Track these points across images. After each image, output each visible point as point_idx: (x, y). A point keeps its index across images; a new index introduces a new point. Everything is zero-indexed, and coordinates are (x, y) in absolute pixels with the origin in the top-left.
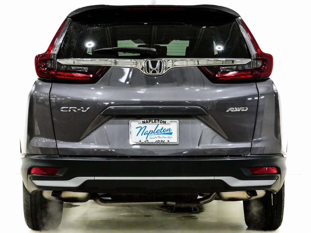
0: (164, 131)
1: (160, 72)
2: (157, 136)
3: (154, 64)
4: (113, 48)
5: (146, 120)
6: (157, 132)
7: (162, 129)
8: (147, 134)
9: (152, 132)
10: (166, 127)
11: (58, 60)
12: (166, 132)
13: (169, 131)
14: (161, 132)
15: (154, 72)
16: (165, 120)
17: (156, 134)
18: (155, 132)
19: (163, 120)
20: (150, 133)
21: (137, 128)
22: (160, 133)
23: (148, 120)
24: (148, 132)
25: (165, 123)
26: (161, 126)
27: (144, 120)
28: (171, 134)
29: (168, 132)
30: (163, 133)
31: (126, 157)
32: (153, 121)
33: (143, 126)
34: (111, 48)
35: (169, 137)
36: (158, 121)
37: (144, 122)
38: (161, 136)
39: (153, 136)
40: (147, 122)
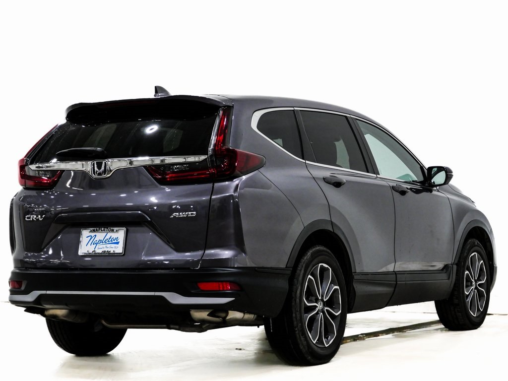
0: (111, 241)
1: (105, 174)
2: (104, 246)
3: (99, 165)
6: (105, 242)
7: (110, 238)
8: (96, 243)
9: (101, 241)
10: (114, 235)
12: (113, 242)
13: (117, 240)
14: (108, 241)
15: (100, 174)
16: (113, 228)
18: (103, 242)
19: (111, 228)
20: (99, 241)
21: (87, 237)
25: (113, 231)
26: (109, 235)
27: (94, 229)
28: (118, 243)
29: (115, 241)
30: (111, 242)
31: (76, 269)
32: (103, 229)
33: (93, 234)
35: (115, 247)
36: (107, 228)
37: (94, 231)
38: (108, 245)
39: (101, 246)
40: (97, 230)
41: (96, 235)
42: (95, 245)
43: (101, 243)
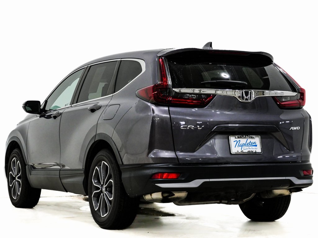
0: (251, 144)
1: (250, 100)
2: (248, 147)
3: (247, 94)
4: (217, 81)
5: (240, 136)
6: (247, 145)
7: (250, 142)
8: (241, 146)
9: (244, 145)
10: (253, 141)
11: (174, 89)
12: (253, 145)
13: (255, 144)
15: (247, 99)
16: (252, 136)
17: (247, 146)
18: (246, 145)
19: (250, 136)
20: (243, 145)
21: (234, 142)
22: (249, 145)
23: (241, 136)
24: (242, 145)
25: (252, 138)
26: (249, 140)
27: (238, 136)
28: (256, 146)
29: (254, 144)
30: (251, 145)
32: (244, 136)
33: (238, 140)
34: (215, 81)
35: (255, 148)
36: (248, 136)
37: (238, 137)
38: (251, 147)
39: (245, 148)
40: (241, 137)
41: (240, 140)
42: (241, 147)
43: (245, 146)
